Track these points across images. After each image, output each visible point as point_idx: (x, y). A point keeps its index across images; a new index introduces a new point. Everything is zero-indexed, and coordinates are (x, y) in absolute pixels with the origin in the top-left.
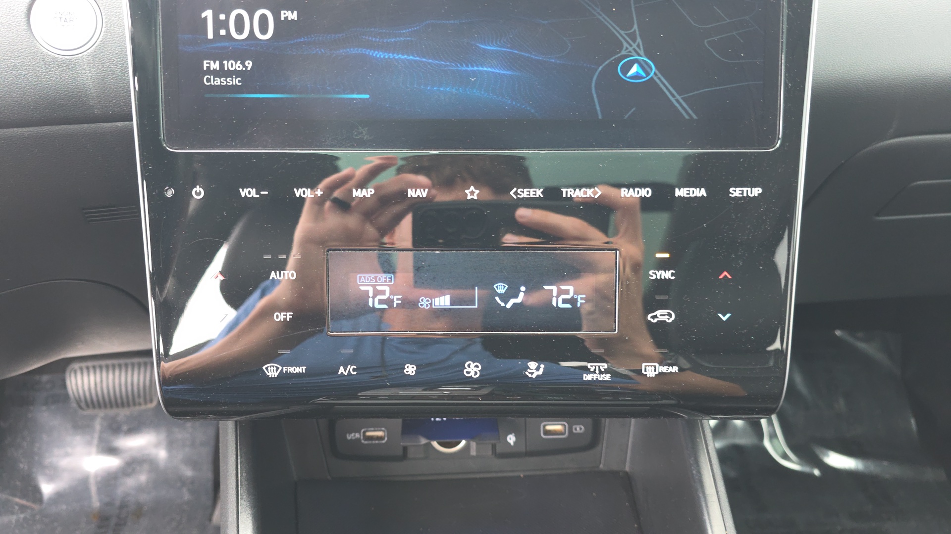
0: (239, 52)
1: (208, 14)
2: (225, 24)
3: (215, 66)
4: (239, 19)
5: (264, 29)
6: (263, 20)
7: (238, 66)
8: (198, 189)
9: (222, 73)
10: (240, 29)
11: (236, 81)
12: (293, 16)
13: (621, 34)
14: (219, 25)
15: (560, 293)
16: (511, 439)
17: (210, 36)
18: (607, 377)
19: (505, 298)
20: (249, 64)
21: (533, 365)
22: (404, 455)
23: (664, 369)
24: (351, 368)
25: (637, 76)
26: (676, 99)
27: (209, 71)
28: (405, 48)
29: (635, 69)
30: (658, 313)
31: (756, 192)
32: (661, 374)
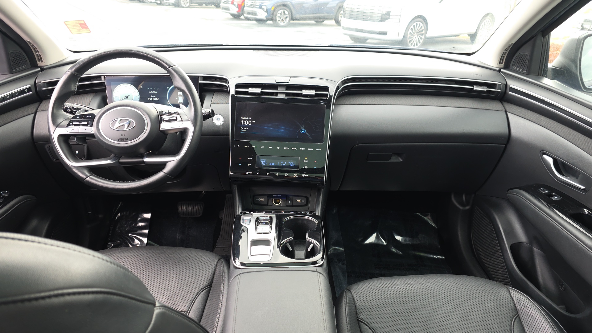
0: (246, 126)
1: (242, 121)
2: (245, 123)
3: (243, 128)
4: (247, 122)
5: (250, 123)
6: (250, 122)
7: (246, 128)
8: (239, 146)
9: (243, 129)
10: (246, 123)
11: (246, 131)
12: (254, 122)
13: (301, 126)
14: (243, 123)
15: (291, 163)
16: (290, 202)
17: (242, 124)
18: (297, 176)
19: (283, 164)
20: (247, 128)
21: (286, 174)
22: (267, 205)
23: (306, 175)
24: (259, 173)
25: (303, 132)
26: (309, 136)
27: (242, 129)
28: (270, 127)
29: (303, 131)
30: (305, 167)
31: (320, 149)
32: (305, 176)
